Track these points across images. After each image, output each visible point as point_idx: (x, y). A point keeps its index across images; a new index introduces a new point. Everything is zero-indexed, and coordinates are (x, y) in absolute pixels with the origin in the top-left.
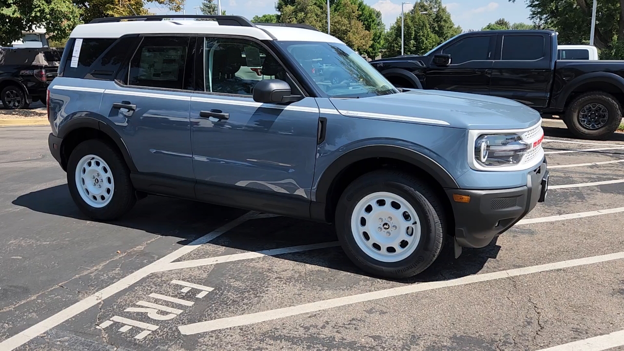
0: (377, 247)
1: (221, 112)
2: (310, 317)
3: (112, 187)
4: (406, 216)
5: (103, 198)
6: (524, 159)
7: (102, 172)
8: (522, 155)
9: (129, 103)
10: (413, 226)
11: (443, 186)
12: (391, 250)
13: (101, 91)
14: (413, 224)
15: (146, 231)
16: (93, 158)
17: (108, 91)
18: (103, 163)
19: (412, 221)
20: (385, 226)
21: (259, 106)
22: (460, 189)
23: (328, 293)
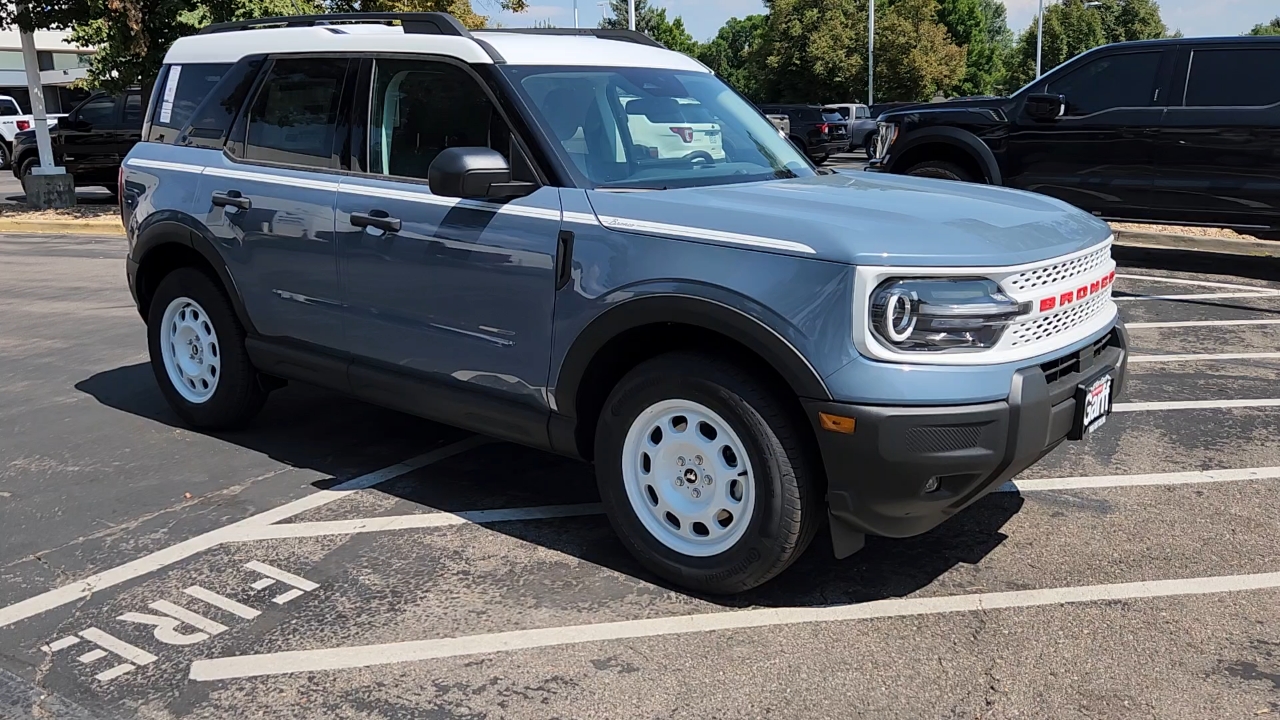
0: (672, 519)
1: (387, 216)
2: (467, 665)
3: (216, 362)
4: (729, 456)
5: (205, 385)
6: (1007, 336)
7: (202, 333)
8: (1003, 328)
9: (238, 195)
10: (741, 479)
11: (798, 394)
12: (700, 529)
13: (196, 169)
14: (739, 475)
15: (270, 457)
16: (189, 305)
17: (210, 171)
18: (203, 317)
19: (739, 469)
20: (689, 476)
21: (453, 205)
22: (834, 401)
23: (544, 613)
